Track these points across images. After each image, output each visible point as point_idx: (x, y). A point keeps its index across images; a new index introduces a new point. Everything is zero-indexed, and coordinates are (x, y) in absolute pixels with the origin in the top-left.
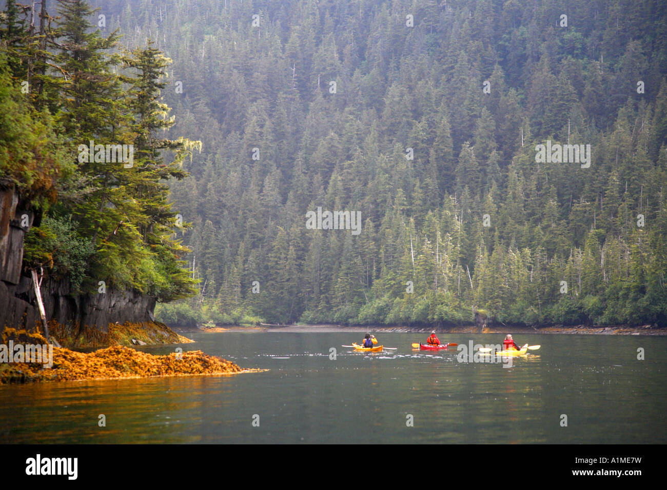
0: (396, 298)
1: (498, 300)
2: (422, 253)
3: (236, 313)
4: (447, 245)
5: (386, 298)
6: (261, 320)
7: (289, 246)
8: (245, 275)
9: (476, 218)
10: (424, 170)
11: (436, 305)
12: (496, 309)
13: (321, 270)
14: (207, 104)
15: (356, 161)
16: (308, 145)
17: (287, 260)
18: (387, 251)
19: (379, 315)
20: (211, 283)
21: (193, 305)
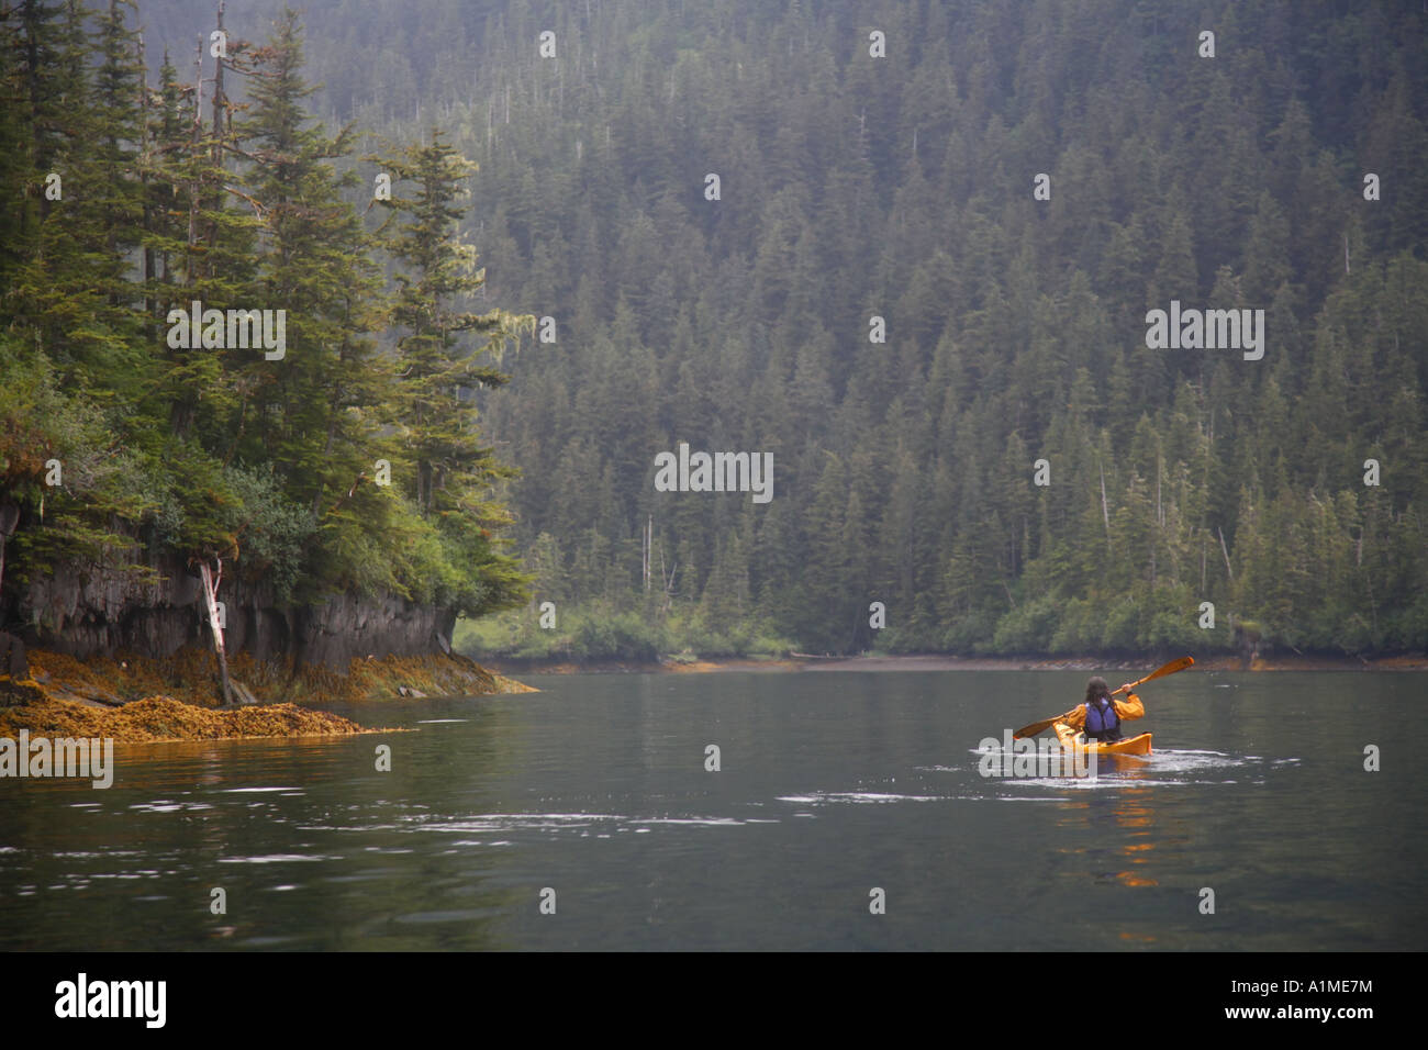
0: (1070, 598)
1: (1286, 601)
2: (1126, 504)
3: (739, 632)
4: (1180, 486)
5: (1050, 598)
6: (791, 646)
7: (848, 492)
8: (757, 552)
9: (1242, 428)
10: (1134, 327)
11: (1153, 613)
12: (1280, 618)
13: (914, 541)
14: (680, 197)
15: (989, 310)
16: (891, 279)
17: (844, 522)
18: (1054, 499)
19: (1038, 633)
20: (687, 571)
21: (648, 617)
